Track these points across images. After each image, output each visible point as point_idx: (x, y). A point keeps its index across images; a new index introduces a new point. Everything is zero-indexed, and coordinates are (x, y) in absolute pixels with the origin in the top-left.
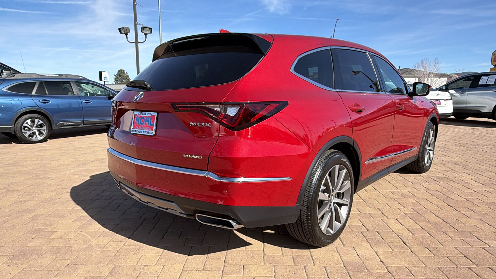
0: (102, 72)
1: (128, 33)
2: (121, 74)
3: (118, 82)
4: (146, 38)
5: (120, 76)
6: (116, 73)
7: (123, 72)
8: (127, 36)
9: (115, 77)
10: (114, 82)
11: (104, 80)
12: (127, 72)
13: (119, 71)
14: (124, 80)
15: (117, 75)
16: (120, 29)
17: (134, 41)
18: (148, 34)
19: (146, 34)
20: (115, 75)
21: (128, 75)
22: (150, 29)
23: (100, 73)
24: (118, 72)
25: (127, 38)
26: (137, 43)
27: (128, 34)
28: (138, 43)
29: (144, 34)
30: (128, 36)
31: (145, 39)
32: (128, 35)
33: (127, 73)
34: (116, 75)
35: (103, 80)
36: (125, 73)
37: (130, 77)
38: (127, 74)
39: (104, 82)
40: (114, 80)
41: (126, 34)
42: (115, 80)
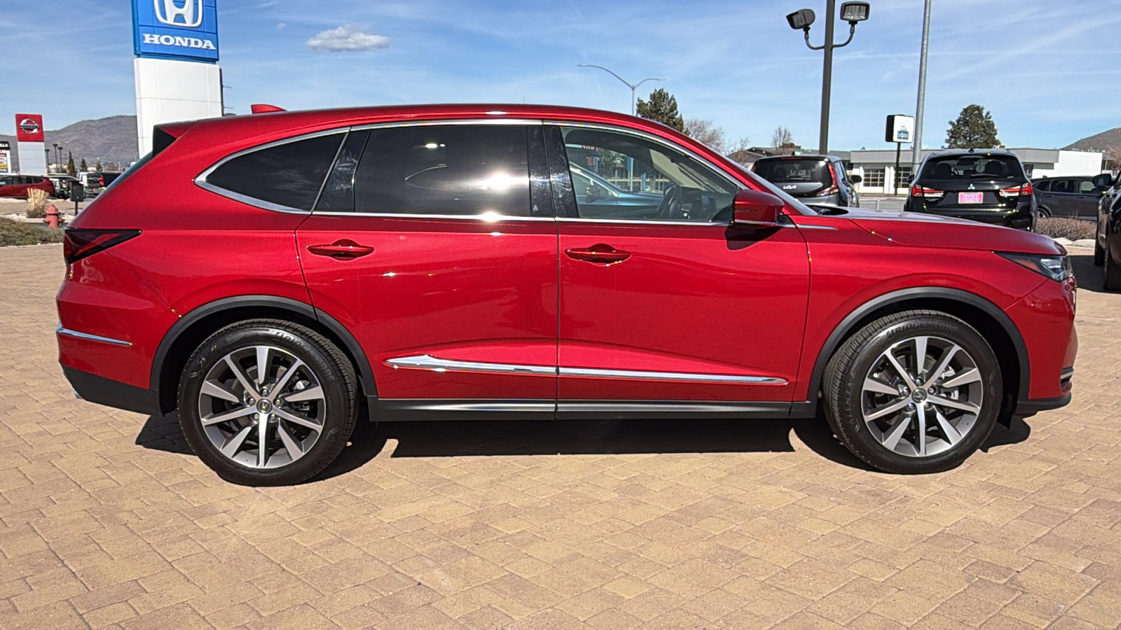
0: (896, 118)
1: (809, 24)
2: (971, 118)
3: (959, 143)
4: (852, 32)
5: (966, 123)
6: (956, 116)
7: (976, 112)
8: (807, 33)
9: (950, 127)
10: (947, 141)
11: (899, 138)
12: (988, 113)
13: (965, 110)
14: (977, 136)
15: (958, 121)
16: (790, 18)
17: (823, 44)
18: (859, 22)
19: (853, 23)
20: (951, 123)
21: (991, 120)
22: (864, 8)
23: (891, 120)
24: (961, 114)
25: (807, 38)
26: (829, 47)
27: (810, 26)
28: (831, 50)
29: (848, 22)
30: (809, 31)
31: (850, 34)
32: (809, 28)
33: (990, 114)
34: (954, 121)
35: (895, 138)
36: (984, 114)
37: (995, 127)
38: (990, 118)
39: (899, 143)
40: (948, 138)
41: (806, 29)
42: (951, 137)
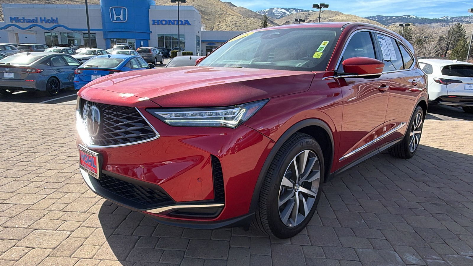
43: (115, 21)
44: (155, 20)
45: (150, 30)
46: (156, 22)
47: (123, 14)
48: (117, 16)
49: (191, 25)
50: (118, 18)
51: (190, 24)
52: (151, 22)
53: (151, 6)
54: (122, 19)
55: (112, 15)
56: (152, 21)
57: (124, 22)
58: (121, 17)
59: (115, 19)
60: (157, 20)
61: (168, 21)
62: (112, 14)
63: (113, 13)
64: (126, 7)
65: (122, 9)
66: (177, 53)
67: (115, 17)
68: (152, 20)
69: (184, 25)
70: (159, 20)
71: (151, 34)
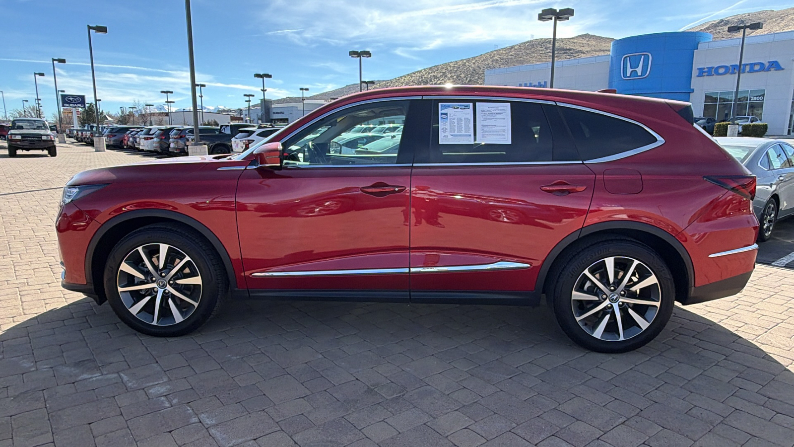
43: (628, 77)
44: (704, 69)
45: (692, 88)
46: (705, 72)
47: (643, 65)
48: (632, 70)
49: (783, 69)
50: (634, 73)
51: (783, 67)
52: (695, 72)
53: (699, 45)
54: (639, 74)
55: (625, 69)
56: (698, 71)
57: (644, 78)
58: (639, 70)
59: (628, 75)
60: (707, 68)
61: (731, 68)
62: (625, 66)
63: (627, 64)
64: (649, 53)
65: (643, 57)
66: (729, 126)
67: (629, 71)
68: (698, 69)
69: (768, 70)
70: (713, 68)
71: (691, 94)
